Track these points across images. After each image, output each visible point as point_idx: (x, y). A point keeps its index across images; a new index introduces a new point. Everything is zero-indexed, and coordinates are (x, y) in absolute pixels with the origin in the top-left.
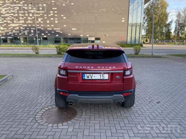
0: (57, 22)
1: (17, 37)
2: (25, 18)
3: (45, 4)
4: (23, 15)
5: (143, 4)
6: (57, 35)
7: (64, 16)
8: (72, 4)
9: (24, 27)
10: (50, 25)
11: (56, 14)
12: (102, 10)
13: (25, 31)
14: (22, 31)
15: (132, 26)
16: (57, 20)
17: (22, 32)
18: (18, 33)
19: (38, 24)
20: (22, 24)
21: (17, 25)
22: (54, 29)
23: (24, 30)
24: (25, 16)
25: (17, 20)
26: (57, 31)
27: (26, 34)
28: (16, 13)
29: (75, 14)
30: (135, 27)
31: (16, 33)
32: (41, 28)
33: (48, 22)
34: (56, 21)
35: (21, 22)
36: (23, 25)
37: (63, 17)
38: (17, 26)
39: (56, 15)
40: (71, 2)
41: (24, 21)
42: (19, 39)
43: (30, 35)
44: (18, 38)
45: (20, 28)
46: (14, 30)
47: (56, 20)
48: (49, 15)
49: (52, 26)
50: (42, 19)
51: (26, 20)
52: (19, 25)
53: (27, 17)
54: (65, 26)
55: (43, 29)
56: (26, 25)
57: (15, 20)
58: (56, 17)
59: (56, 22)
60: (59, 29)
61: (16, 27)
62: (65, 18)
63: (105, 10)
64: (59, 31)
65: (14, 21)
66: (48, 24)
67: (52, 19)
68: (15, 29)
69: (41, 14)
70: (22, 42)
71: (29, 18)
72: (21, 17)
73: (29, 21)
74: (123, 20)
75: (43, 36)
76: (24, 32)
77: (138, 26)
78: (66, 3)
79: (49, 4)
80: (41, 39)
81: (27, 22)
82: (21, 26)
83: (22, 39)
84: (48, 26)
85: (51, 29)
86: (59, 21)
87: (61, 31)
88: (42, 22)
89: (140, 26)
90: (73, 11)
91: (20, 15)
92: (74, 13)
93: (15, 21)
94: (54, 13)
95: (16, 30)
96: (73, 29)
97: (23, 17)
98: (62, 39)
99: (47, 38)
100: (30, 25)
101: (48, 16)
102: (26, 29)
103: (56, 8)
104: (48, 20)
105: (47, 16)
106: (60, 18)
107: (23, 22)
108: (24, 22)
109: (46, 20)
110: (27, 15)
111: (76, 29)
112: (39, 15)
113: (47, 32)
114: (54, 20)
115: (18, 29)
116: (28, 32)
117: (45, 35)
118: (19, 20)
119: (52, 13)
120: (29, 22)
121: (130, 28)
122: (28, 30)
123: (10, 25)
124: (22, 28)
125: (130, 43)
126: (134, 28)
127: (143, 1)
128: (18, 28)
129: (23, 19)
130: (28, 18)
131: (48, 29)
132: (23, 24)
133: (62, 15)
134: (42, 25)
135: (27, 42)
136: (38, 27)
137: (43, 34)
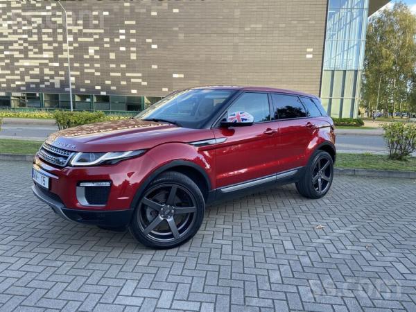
0: (135, 58)
1: (35, 94)
2: (56, 45)
3: (105, 10)
4: (51, 39)
5: (366, 13)
6: (134, 91)
7: (153, 43)
8: (176, 11)
9: (51, 69)
10: (118, 65)
11: (133, 36)
12: (252, 26)
13: (55, 78)
14: (46, 78)
15: (333, 71)
16: (136, 52)
17: (48, 81)
18: (37, 84)
19: (87, 61)
20: (47, 61)
21: (36, 63)
22: (128, 75)
23: (52, 77)
24: (55, 41)
25: (37, 50)
26: (133, 80)
27: (56, 86)
28: (35, 34)
29: (181, 36)
30: (342, 72)
31: (33, 83)
32: (93, 71)
33: (112, 56)
34: (132, 54)
35: (46, 55)
36: (50, 64)
37: (150, 44)
38: (36, 67)
39: (133, 40)
40: (171, 7)
41: (52, 53)
42: (39, 98)
43: (67, 89)
44: (38, 95)
45: (42, 71)
46: (28, 74)
47: (133, 52)
48: (116, 40)
49: (123, 66)
50: (98, 48)
51: (58, 50)
52: (40, 64)
53: (60, 43)
54: (155, 67)
55: (98, 74)
56: (57, 64)
57: (31, 50)
58: (133, 45)
59: (133, 56)
60: (140, 75)
61: (32, 68)
62: (154, 46)
63: (261, 26)
64: (140, 80)
65: (30, 53)
66: (112, 61)
67: (123, 49)
68: (31, 72)
69: (97, 37)
70: (47, 105)
71: (65, 46)
72: (45, 42)
73: (65, 53)
74: (310, 53)
75: (99, 91)
76: (51, 81)
77: (351, 70)
78: (159, 7)
79: (115, 10)
80: (92, 100)
81: (60, 56)
82: (46, 65)
83: (48, 99)
84: (113, 66)
85: (119, 74)
86: (141, 55)
87: (143, 81)
88: (97, 57)
89: (356, 71)
90: (176, 29)
91: (45, 38)
92: (180, 35)
93: (32, 53)
94: (127, 34)
95: (33, 76)
96: (175, 76)
97: (50, 43)
98: (145, 98)
99: (108, 97)
100: (67, 65)
101: (114, 41)
102: (57, 74)
103: (134, 23)
104: (112, 51)
105: (112, 42)
106: (143, 48)
107: (50, 55)
108: (52, 56)
109: (108, 51)
110: (60, 38)
111: (182, 76)
112: (92, 40)
113: (108, 82)
114: (129, 52)
115: (38, 73)
116: (61, 81)
117: (102, 90)
118: (41, 51)
119: (122, 34)
120: (66, 55)
121: (326, 77)
122: (62, 76)
123: (18, 62)
124: (47, 71)
126: (338, 77)
127: (366, 5)
128: (37, 71)
129: (51, 48)
130: (64, 45)
131: (112, 74)
132: (51, 60)
133: (149, 40)
134: (97, 65)
135: (58, 107)
136: (87, 68)
137: (98, 88)
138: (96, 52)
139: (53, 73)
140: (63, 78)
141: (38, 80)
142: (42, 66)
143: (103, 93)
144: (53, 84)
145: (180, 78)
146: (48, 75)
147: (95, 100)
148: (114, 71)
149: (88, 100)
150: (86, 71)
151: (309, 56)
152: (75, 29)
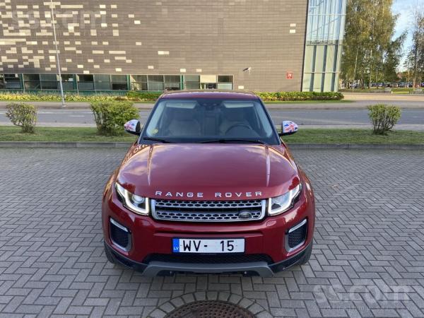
0: (118, 35)
1: (14, 75)
6: (119, 70)
7: (136, 19)
9: (29, 47)
10: (100, 42)
11: (114, 11)
12: (237, 0)
13: (35, 57)
14: (24, 57)
15: (315, 47)
16: (119, 28)
17: (27, 60)
18: (15, 64)
19: (67, 38)
20: (24, 40)
21: (13, 42)
22: (111, 52)
23: (31, 56)
25: (12, 28)
26: (117, 58)
27: (35, 66)
28: (9, 10)
29: (165, 11)
30: (324, 47)
31: (10, 63)
32: (74, 49)
33: (94, 33)
34: (114, 31)
35: (22, 33)
36: (28, 43)
37: (132, 20)
38: (13, 46)
39: (115, 16)
41: (29, 31)
42: (18, 79)
43: (47, 69)
44: (17, 76)
45: (19, 51)
46: (5, 54)
47: (115, 28)
49: (106, 43)
52: (17, 43)
54: (139, 44)
55: (79, 52)
56: (35, 43)
57: (7, 28)
58: (115, 21)
59: (116, 33)
60: (124, 52)
61: (9, 47)
62: (137, 22)
64: (124, 58)
65: (4, 31)
66: (94, 38)
68: (8, 52)
70: (27, 86)
73: (42, 31)
74: (293, 28)
75: (82, 70)
76: (30, 60)
77: (332, 44)
80: (75, 79)
81: (38, 34)
82: (24, 44)
83: (28, 80)
84: (95, 43)
85: (102, 52)
86: (124, 31)
87: (127, 59)
88: (78, 34)
89: (337, 46)
90: (160, 4)
92: (163, 10)
93: (7, 31)
94: (108, 9)
95: (10, 56)
96: (160, 53)
98: (131, 78)
99: (92, 76)
100: (45, 43)
102: (36, 53)
106: (126, 25)
107: (28, 33)
108: (30, 34)
111: (167, 53)
113: (90, 61)
114: (110, 28)
115: (16, 52)
116: (41, 60)
117: (85, 69)
119: (103, 10)
120: (44, 33)
121: (309, 50)
122: (41, 55)
124: (24, 50)
125: (308, 90)
126: (320, 49)
128: (14, 51)
131: (94, 52)
132: (28, 38)
133: (131, 16)
134: (78, 43)
135: (39, 87)
136: (67, 46)
137: (80, 66)
139: (31, 52)
140: (43, 58)
141: (16, 61)
142: (19, 46)
143: (86, 72)
144: (32, 64)
145: (165, 56)
146: (25, 54)
147: (78, 78)
148: (96, 48)
149: (71, 80)
150: (66, 49)
151: (292, 31)
152: (52, 5)
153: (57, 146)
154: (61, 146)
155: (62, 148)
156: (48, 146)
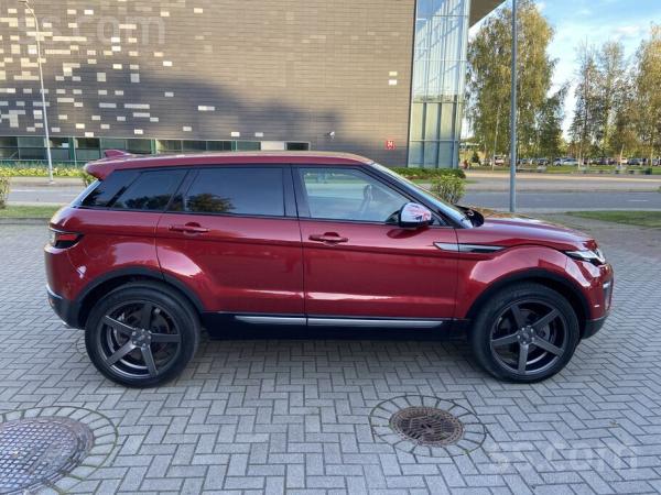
0: (137, 80)
2: (10, 60)
3: (89, 8)
4: (1, 51)
5: (466, 22)
6: (139, 132)
7: (166, 58)
8: (198, 11)
9: (3, 97)
10: (111, 92)
11: (133, 47)
12: (312, 37)
13: (10, 111)
15: (425, 104)
16: (139, 72)
19: (61, 85)
22: (126, 106)
23: (5, 110)
24: (8, 54)
26: (136, 115)
27: (12, 125)
29: (209, 49)
30: (437, 105)
32: (71, 100)
33: (102, 77)
34: (132, 75)
36: (2, 91)
37: (161, 60)
39: (134, 53)
40: (191, 4)
41: (3, 73)
43: (29, 129)
47: (135, 72)
48: (108, 53)
49: (119, 93)
50: (77, 65)
51: (13, 69)
53: (16, 57)
54: (169, 94)
55: (79, 105)
56: (12, 91)
58: (134, 61)
59: (135, 78)
60: (147, 106)
62: (167, 64)
63: (324, 37)
64: (147, 115)
66: (102, 86)
67: (118, 66)
69: (76, 48)
71: (25, 62)
73: (23, 73)
74: (393, 78)
75: (82, 131)
76: (4, 116)
77: (448, 102)
78: (173, 5)
79: (103, 8)
80: (72, 145)
81: (16, 78)
84: (103, 92)
85: (113, 106)
86: (147, 76)
87: (152, 116)
88: (78, 79)
89: (455, 104)
90: (201, 38)
92: (206, 47)
96: (201, 108)
97: (0, 57)
98: (157, 143)
99: (98, 140)
100: (28, 91)
101: (102, 55)
102: (13, 106)
104: (102, 70)
105: (99, 56)
106: (150, 67)
107: (1, 76)
108: (4, 78)
109: (94, 70)
110: (16, 49)
111: (212, 108)
112: (68, 52)
113: (96, 118)
114: (127, 71)
116: (20, 117)
117: (87, 130)
120: (26, 76)
121: (417, 109)
122: (20, 108)
125: (417, 166)
126: (432, 109)
127: (467, 11)
129: (2, 65)
130: (23, 60)
131: (102, 105)
132: (2, 84)
133: (158, 54)
134: (77, 92)
135: (17, 156)
136: (62, 96)
137: (80, 126)
138: (75, 71)
139: (6, 104)
140: (23, 112)
143: (89, 135)
144: (6, 122)
145: (209, 112)
147: (76, 145)
148: (104, 100)
149: (65, 145)
150: (60, 100)
151: (393, 82)
152: (40, 36)
153: (34, 222)
154: (40, 221)
155: (41, 225)
156: (22, 222)
